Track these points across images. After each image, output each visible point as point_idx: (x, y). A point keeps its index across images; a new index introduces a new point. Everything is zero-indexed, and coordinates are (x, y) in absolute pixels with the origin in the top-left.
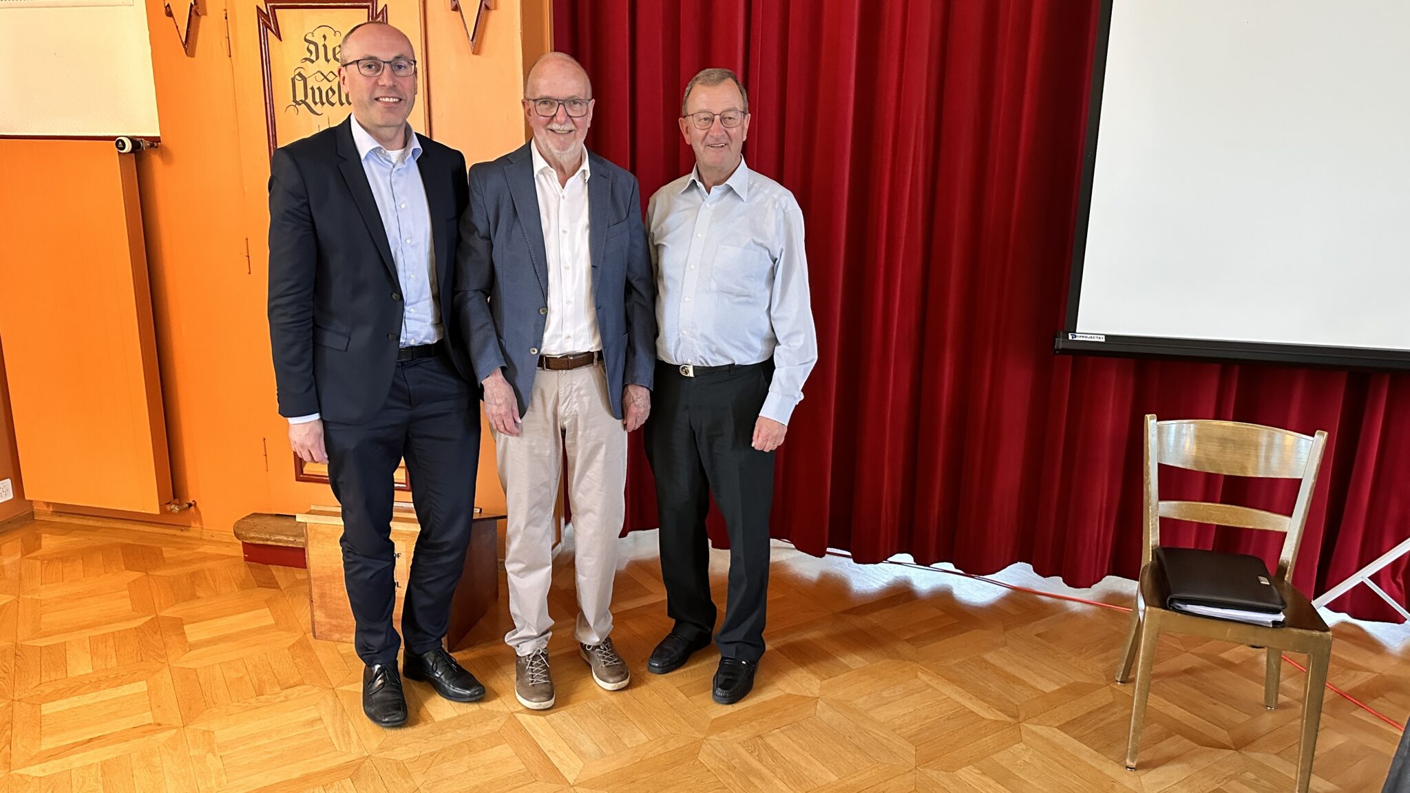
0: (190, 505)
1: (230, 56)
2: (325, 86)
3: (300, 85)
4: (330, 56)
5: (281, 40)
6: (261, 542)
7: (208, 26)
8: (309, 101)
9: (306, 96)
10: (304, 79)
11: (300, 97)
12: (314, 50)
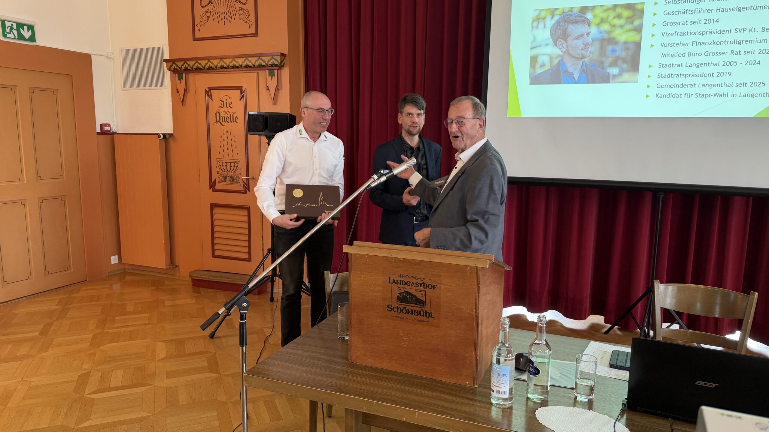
0: (176, 266)
1: (196, 106)
2: (226, 116)
3: (218, 115)
4: (228, 105)
5: (212, 100)
6: (197, 278)
7: (190, 96)
9: (220, 120)
10: (219, 113)
11: (218, 120)
12: (223, 104)
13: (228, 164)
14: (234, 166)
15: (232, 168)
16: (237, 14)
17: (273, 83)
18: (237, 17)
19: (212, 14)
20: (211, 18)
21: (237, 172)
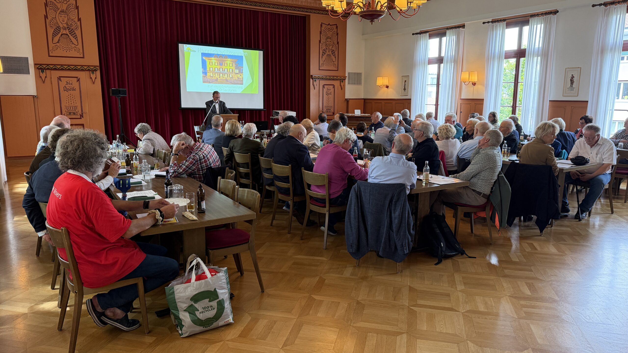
1: (52, 84)
2: (69, 88)
3: (65, 88)
4: (70, 84)
5: (62, 82)
7: (47, 79)
8: (67, 90)
9: (66, 89)
10: (66, 87)
11: (65, 89)
12: (67, 83)
13: (72, 108)
14: (75, 108)
15: (74, 109)
16: (73, 48)
17: (93, 76)
18: (73, 50)
19: (59, 47)
20: (59, 49)
21: (77, 110)
